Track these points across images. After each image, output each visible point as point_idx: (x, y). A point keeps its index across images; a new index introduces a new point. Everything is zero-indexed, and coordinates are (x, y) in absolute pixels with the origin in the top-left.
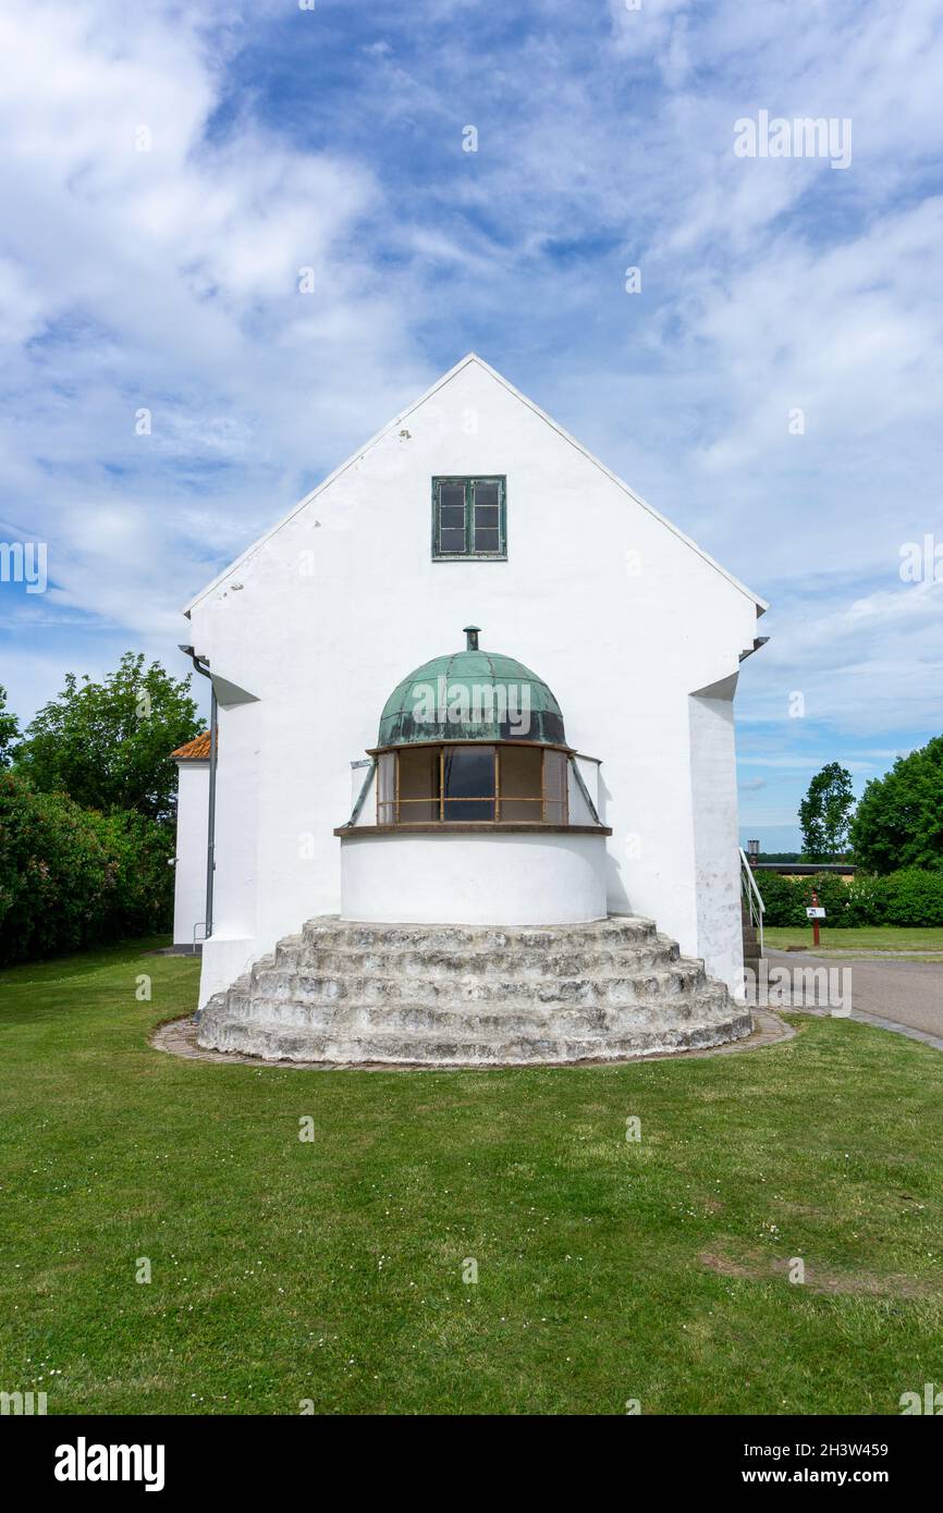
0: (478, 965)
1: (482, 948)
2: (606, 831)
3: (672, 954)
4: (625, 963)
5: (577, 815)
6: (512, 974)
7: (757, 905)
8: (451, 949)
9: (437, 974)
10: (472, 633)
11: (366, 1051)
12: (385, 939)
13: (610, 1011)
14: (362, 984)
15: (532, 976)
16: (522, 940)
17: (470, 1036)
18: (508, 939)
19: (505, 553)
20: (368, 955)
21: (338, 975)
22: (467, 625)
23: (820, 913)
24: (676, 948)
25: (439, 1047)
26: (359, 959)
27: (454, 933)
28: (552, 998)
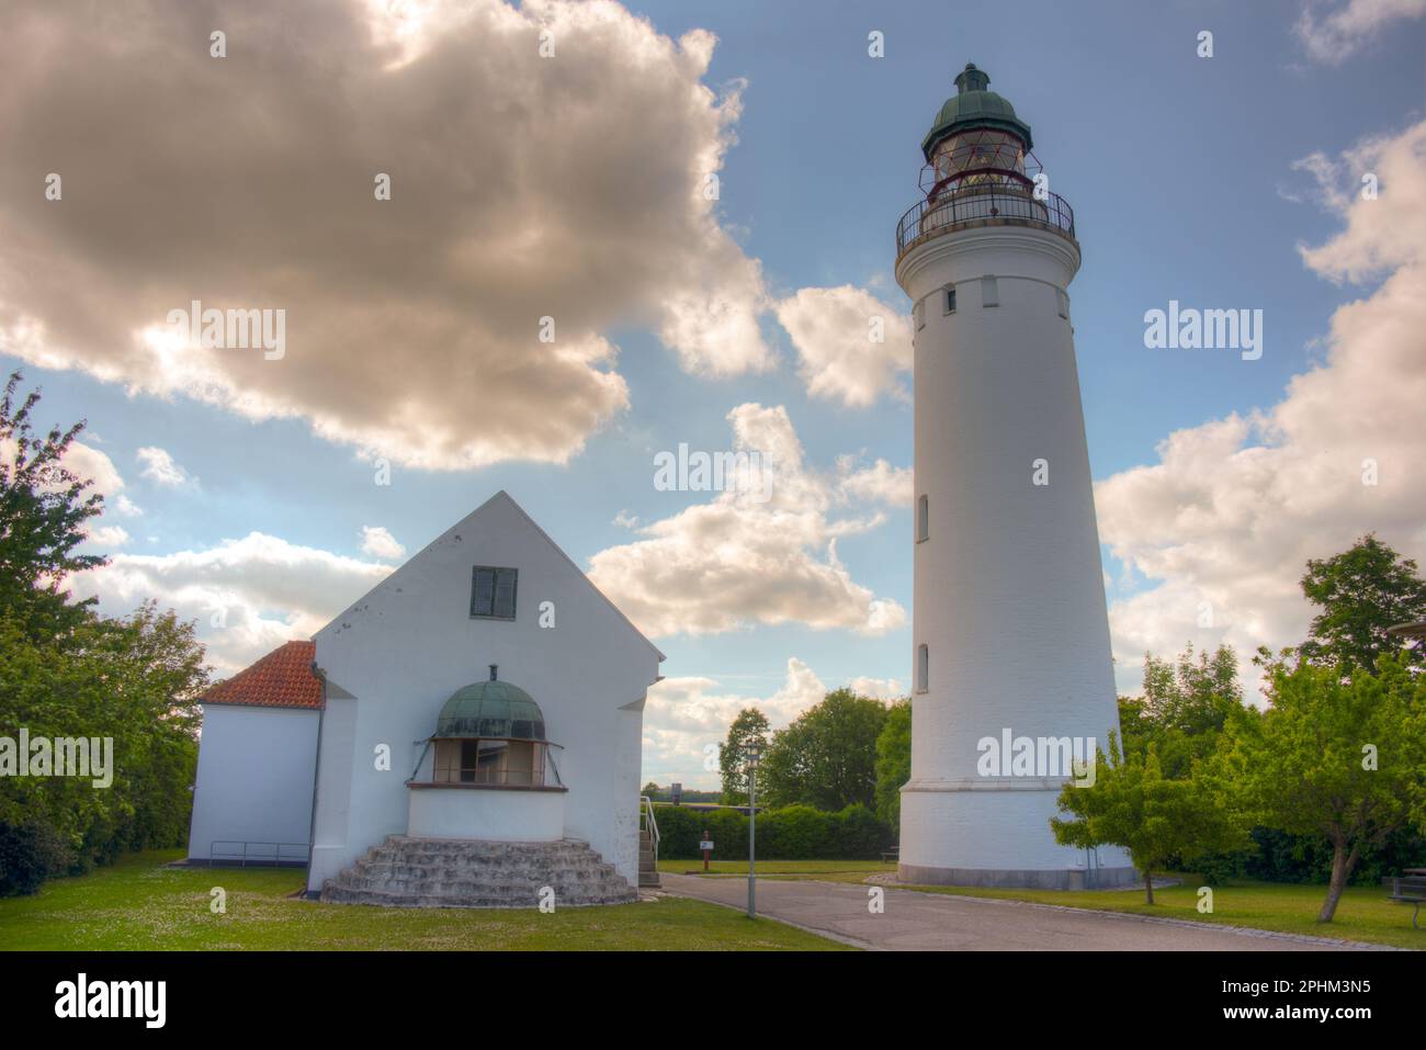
0: (498, 862)
1: (499, 853)
2: (564, 790)
3: (597, 859)
4: (573, 863)
5: (549, 781)
6: (515, 866)
7: (655, 836)
8: (484, 853)
9: (475, 866)
10: (493, 668)
11: (440, 903)
12: (446, 846)
13: (565, 886)
14: (434, 871)
15: (525, 867)
16: (519, 849)
17: (494, 896)
18: (513, 848)
19: (514, 617)
20: (437, 855)
21: (420, 866)
22: (492, 664)
23: (709, 845)
24: (599, 856)
25: (480, 901)
26: (431, 858)
27: (484, 844)
28: (536, 879)
